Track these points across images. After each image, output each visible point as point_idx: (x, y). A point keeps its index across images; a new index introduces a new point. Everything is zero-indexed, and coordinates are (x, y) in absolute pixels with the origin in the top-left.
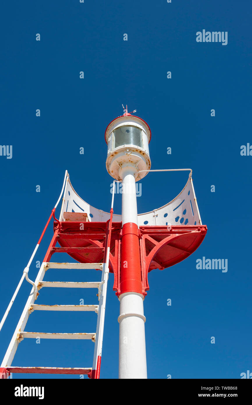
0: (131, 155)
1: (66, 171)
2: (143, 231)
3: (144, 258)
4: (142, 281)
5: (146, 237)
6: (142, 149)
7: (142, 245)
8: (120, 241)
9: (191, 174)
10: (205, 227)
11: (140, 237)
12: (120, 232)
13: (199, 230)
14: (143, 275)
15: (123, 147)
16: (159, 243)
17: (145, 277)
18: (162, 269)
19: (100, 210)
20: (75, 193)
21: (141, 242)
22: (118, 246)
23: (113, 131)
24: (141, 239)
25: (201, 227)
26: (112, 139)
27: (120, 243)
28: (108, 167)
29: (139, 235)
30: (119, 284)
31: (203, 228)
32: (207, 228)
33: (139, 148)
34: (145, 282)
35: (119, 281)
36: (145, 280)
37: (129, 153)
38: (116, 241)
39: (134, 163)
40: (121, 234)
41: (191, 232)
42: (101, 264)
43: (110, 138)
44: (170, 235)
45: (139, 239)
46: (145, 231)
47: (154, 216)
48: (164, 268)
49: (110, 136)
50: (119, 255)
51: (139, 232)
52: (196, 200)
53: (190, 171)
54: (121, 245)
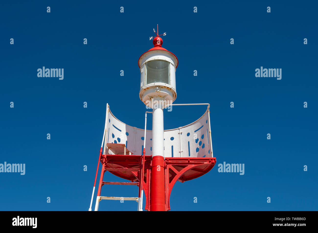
0: (160, 92)
1: (107, 104)
2: (167, 162)
3: (167, 185)
4: (165, 204)
5: (170, 167)
6: (170, 86)
7: (166, 175)
8: (150, 170)
9: (209, 107)
10: (215, 160)
11: (165, 168)
12: (150, 163)
13: (210, 162)
14: (166, 199)
15: (154, 85)
16: (179, 172)
17: (168, 200)
18: (183, 182)
19: (134, 127)
20: (114, 117)
21: (166, 172)
22: (149, 175)
23: (145, 63)
24: (166, 169)
25: (212, 160)
26: (144, 71)
27: (150, 172)
28: (141, 97)
29: (165, 166)
30: (149, 206)
31: (213, 160)
32: (216, 160)
33: (167, 85)
34: (168, 204)
35: (149, 204)
36: (168, 202)
37: (158, 91)
38: (148, 170)
39: (162, 98)
40: (151, 165)
41: (204, 163)
42: (137, 198)
43: (142, 68)
44: (188, 166)
45: (165, 169)
46: (170, 162)
47: (179, 133)
48: (184, 181)
49: (143, 67)
50: (150, 182)
51: (165, 163)
52: (210, 133)
53: (208, 105)
54: (151, 173)
